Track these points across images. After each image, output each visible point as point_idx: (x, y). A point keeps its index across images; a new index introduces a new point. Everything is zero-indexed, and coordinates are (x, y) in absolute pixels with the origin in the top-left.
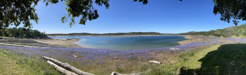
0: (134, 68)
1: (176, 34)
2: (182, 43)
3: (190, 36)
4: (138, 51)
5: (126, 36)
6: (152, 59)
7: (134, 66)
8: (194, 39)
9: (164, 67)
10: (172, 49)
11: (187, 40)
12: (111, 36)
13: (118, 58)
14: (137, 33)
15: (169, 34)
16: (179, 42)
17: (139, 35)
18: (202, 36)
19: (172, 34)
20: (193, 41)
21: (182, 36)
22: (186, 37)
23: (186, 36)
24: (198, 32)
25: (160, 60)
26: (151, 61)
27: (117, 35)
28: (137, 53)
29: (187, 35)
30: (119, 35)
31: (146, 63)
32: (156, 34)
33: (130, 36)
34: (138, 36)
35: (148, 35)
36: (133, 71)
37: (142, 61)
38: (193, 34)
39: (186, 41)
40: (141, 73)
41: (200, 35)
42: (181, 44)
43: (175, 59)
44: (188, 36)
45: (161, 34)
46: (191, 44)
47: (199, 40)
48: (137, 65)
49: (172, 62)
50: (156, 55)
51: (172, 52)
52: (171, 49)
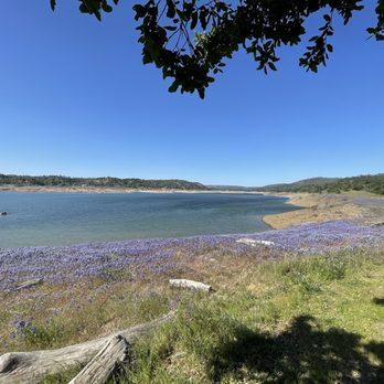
0: (112, 310)
1: (253, 189)
2: (277, 221)
3: (307, 194)
4: (128, 248)
5: (84, 190)
6: (179, 275)
7: (111, 305)
8: (325, 208)
9: (224, 306)
10: (247, 241)
11: (297, 212)
12: (11, 186)
13: (41, 283)
14: (126, 183)
15: (231, 188)
16: (268, 219)
17: (133, 190)
18: (363, 194)
19: (241, 189)
20: (322, 217)
21: (276, 195)
22: (293, 199)
23: (290, 195)
24: (341, 180)
25: (208, 277)
26: (178, 281)
27: (43, 185)
28: (124, 254)
29: (296, 191)
30: (55, 184)
31: (159, 290)
32: (188, 189)
33: (98, 191)
34: (129, 191)
35: (164, 191)
36: (109, 325)
37: (145, 282)
38: (319, 190)
39: (291, 213)
40: (142, 325)
41: (356, 189)
42: (274, 226)
43: (263, 278)
44: (299, 194)
45: (204, 188)
46: (315, 227)
47: (352, 212)
48: (123, 298)
49: (251, 287)
50: (192, 260)
51: (248, 254)
52: (240, 240)
